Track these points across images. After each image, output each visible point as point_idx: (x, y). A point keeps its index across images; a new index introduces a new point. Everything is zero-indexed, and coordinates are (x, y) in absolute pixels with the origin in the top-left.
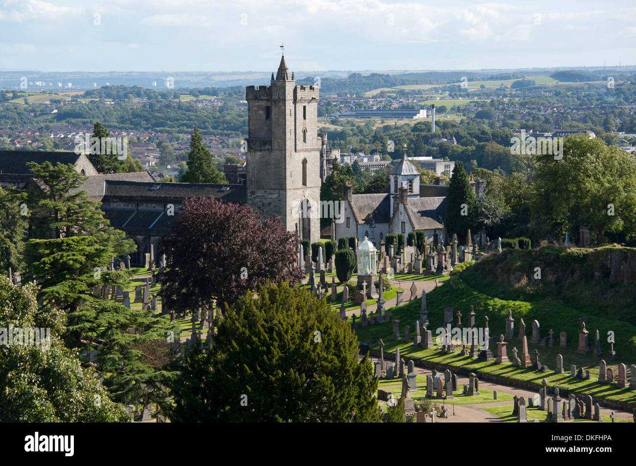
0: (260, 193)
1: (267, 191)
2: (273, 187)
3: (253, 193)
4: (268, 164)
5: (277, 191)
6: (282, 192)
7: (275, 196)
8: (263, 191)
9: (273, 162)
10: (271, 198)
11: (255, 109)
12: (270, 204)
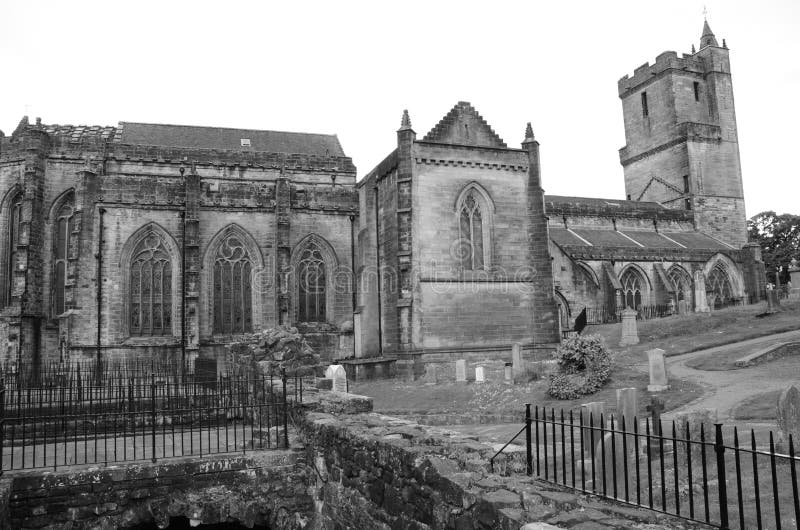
0: (710, 202)
1: (721, 199)
2: (727, 194)
3: (701, 202)
4: (717, 160)
5: (733, 200)
6: (738, 201)
7: (731, 207)
8: (715, 199)
9: (724, 158)
10: (725, 210)
11: (680, 83)
12: (725, 218)
